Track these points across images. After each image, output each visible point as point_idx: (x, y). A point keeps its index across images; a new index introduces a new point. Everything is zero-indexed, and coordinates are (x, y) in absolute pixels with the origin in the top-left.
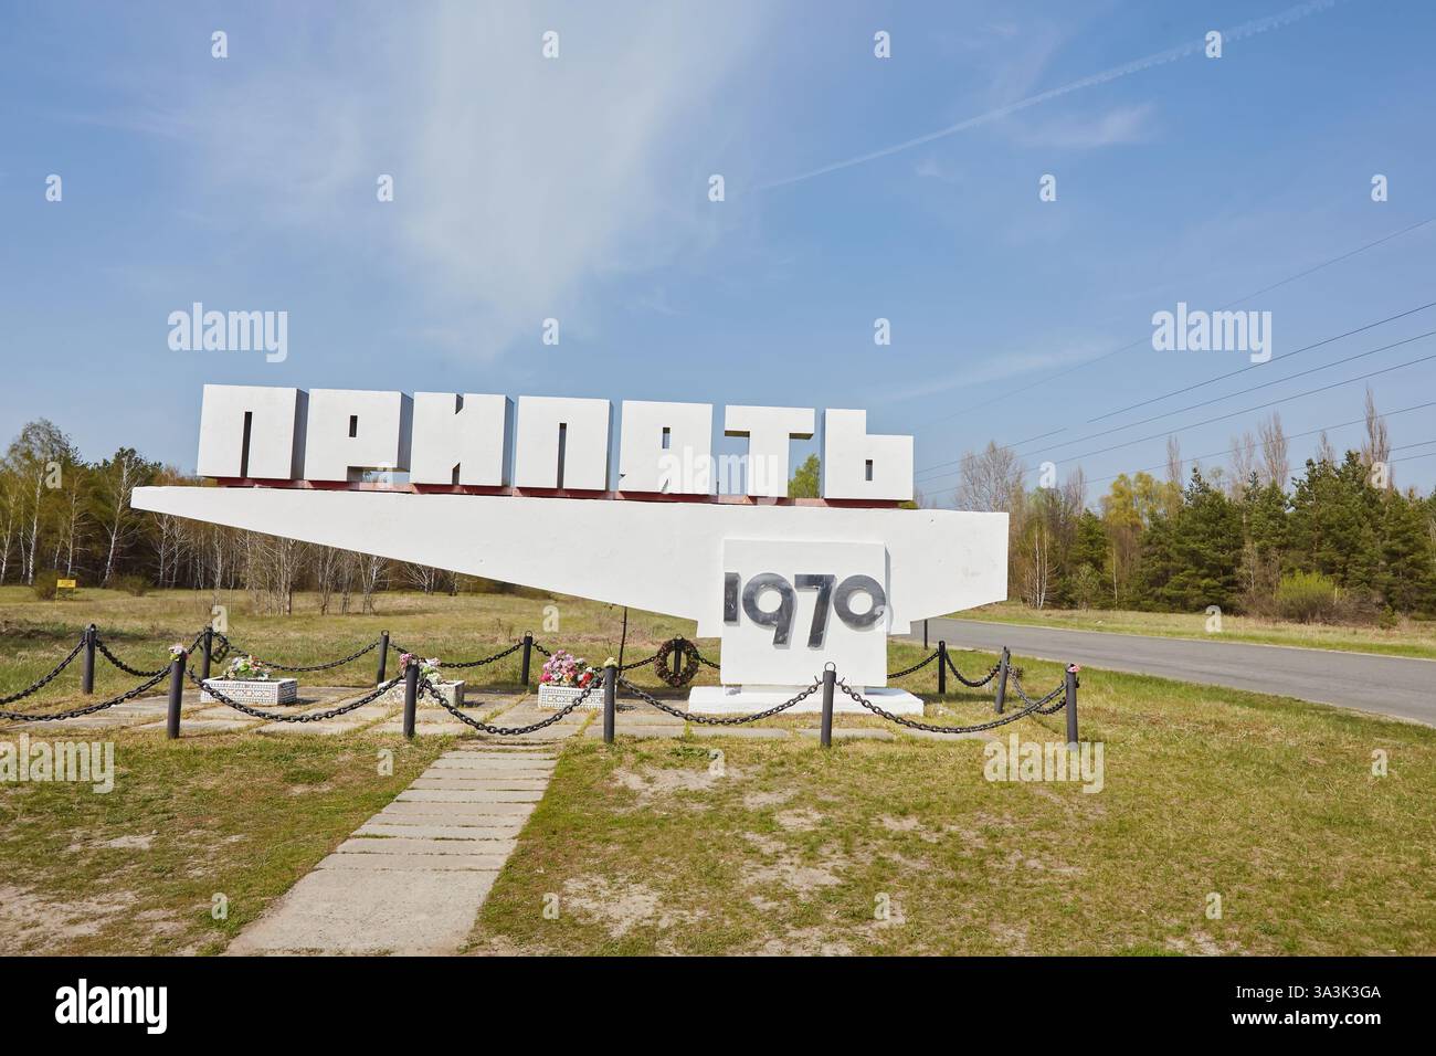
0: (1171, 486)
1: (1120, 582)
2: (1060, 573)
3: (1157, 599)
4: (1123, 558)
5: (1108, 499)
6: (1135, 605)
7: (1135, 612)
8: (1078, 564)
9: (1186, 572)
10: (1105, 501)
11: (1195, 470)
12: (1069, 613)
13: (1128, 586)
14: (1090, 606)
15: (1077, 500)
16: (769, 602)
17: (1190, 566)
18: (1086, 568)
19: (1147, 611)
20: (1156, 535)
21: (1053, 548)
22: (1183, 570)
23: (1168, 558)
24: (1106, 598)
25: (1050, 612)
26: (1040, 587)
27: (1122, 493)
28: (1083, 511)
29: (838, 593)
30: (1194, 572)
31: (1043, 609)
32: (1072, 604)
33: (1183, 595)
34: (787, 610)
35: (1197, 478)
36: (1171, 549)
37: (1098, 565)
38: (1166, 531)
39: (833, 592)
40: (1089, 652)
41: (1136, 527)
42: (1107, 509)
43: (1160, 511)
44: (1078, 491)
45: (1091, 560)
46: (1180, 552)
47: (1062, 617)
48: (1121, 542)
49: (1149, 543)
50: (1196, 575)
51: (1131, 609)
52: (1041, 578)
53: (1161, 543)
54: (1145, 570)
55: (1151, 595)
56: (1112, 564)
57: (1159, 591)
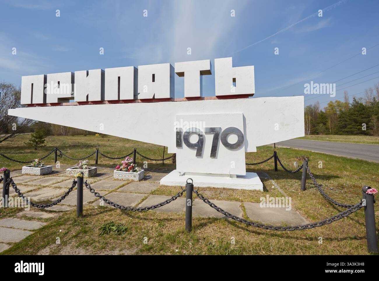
0: (346, 103)
1: (331, 128)
2: (314, 126)
3: (343, 132)
4: (332, 122)
5: (327, 108)
6: (336, 133)
7: (336, 135)
8: (319, 124)
9: (352, 125)
10: (326, 109)
11: (354, 98)
12: (317, 136)
13: (334, 129)
14: (323, 134)
15: (318, 108)
16: (194, 139)
17: (353, 123)
18: (321, 125)
19: (340, 135)
20: (342, 115)
21: (312, 120)
22: (351, 124)
23: (346, 121)
24: (327, 132)
25: (312, 136)
26: (308, 129)
27: (331, 106)
28: (319, 111)
29: (222, 135)
30: (355, 124)
31: (309, 135)
32: (318, 134)
33: (351, 131)
34: (201, 143)
35: (355, 100)
36: (347, 119)
37: (325, 124)
38: (345, 114)
39: (220, 135)
40: (329, 149)
41: (335, 114)
42: (326, 111)
43: (343, 110)
44: (317, 106)
45: (323, 123)
46: (350, 120)
47: (315, 137)
48: (331, 118)
49: (340, 118)
50: (355, 125)
51: (335, 135)
52: (308, 128)
53: (343, 117)
54: (339, 125)
55: (341, 131)
56: (329, 124)
57: (344, 130)
